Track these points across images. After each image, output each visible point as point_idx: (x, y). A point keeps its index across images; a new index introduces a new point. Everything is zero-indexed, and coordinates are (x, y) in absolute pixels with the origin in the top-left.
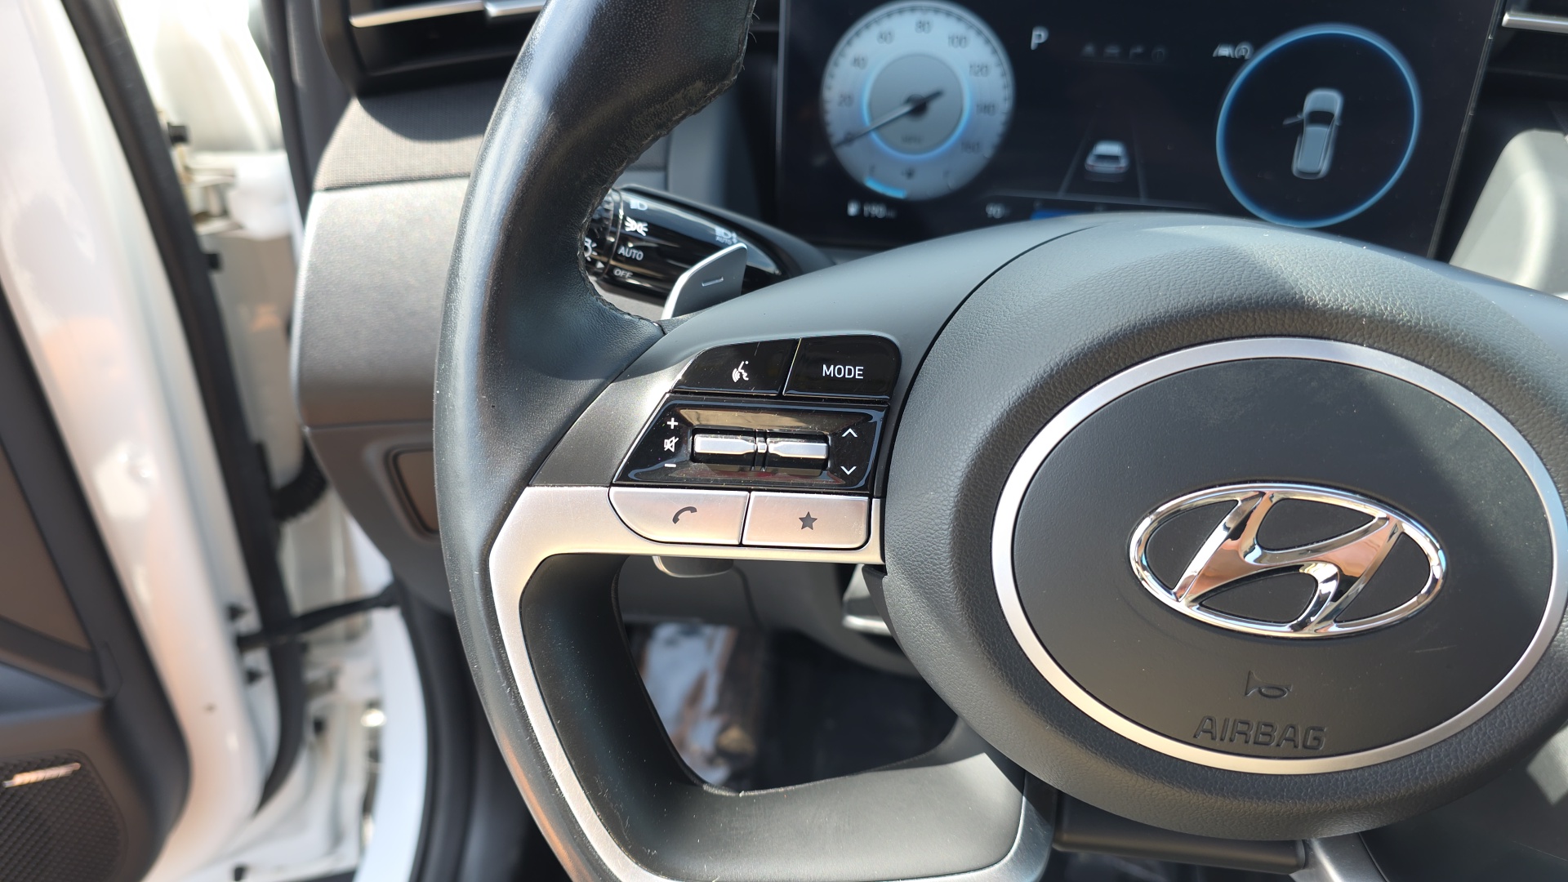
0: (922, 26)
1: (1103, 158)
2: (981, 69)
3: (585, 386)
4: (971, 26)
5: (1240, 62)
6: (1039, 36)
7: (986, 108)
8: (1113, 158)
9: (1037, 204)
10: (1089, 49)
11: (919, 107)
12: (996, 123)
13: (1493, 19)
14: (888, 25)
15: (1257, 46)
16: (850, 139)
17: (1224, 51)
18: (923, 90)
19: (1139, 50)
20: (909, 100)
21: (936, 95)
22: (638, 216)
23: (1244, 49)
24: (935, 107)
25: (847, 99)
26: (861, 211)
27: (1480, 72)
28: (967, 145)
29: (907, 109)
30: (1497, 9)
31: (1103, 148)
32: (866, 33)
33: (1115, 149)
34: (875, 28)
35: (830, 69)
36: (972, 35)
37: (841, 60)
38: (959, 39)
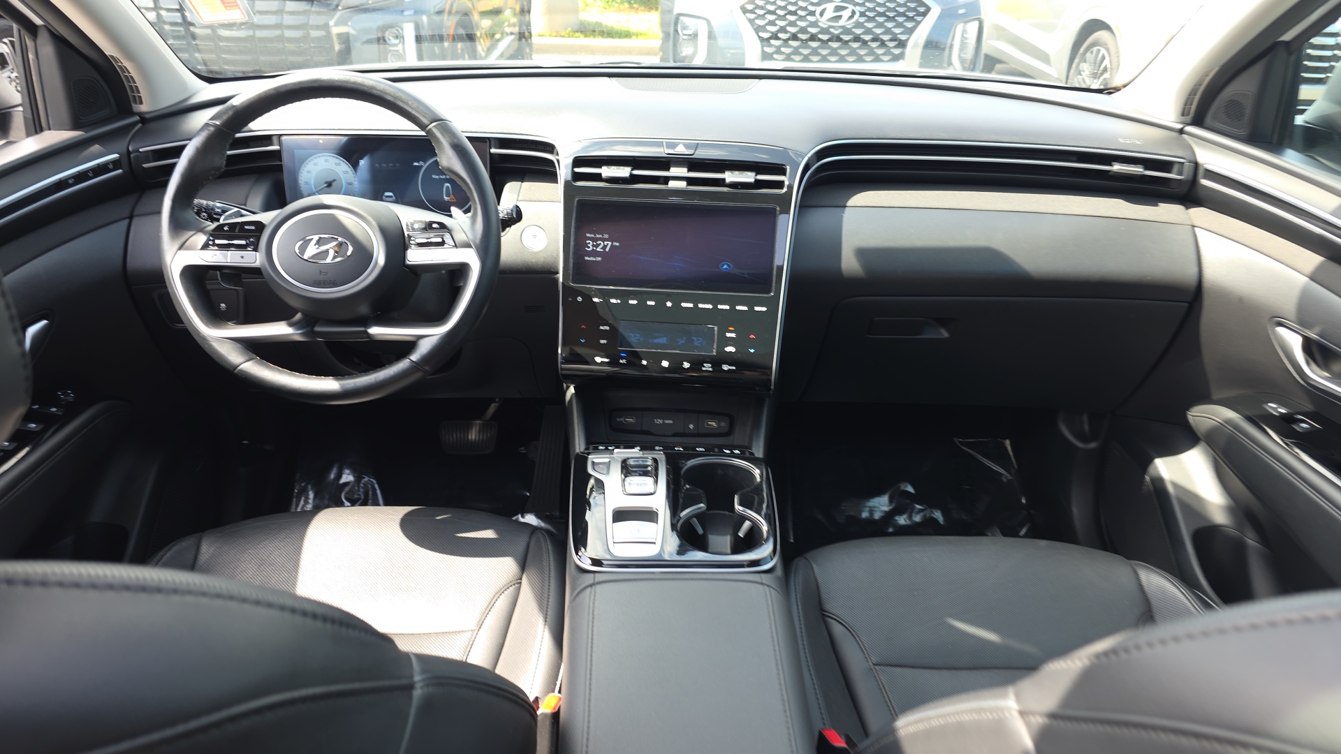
0: (326, 161)
2: (346, 172)
3: (192, 233)
4: (341, 160)
5: (421, 167)
6: (361, 162)
7: (350, 184)
8: (391, 197)
10: (377, 165)
11: (329, 184)
13: (488, 151)
14: (316, 161)
15: (425, 162)
17: (416, 164)
18: (330, 180)
19: (391, 165)
20: (326, 183)
21: (335, 180)
22: (218, 208)
23: (422, 163)
24: (334, 184)
25: (307, 183)
29: (326, 185)
30: (488, 148)
31: (387, 194)
32: (309, 163)
33: (391, 194)
34: (312, 162)
35: (300, 174)
36: (341, 162)
37: (303, 172)
38: (338, 164)
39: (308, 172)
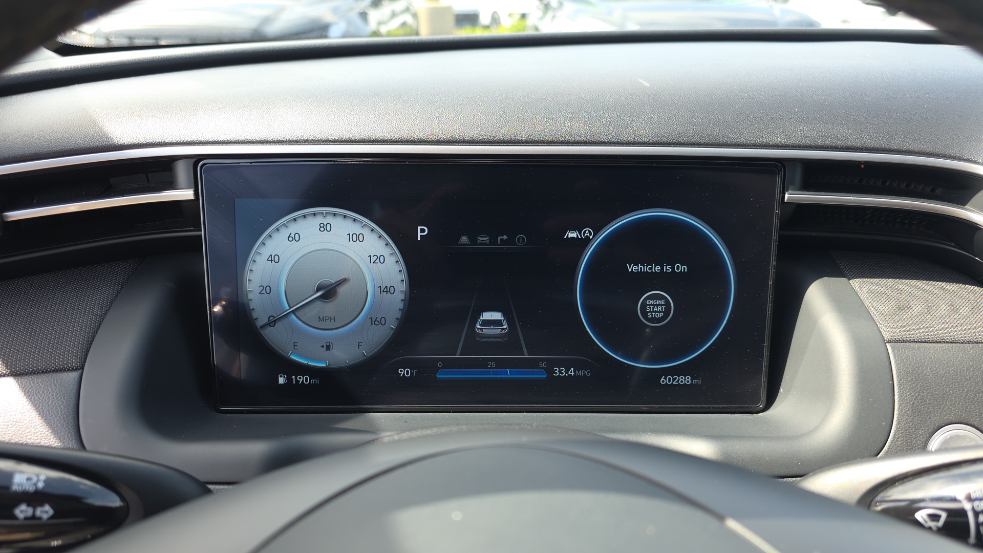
0: (323, 228)
1: (487, 323)
2: (380, 259)
5: (587, 241)
6: (422, 231)
7: (387, 290)
8: (497, 323)
9: (440, 364)
10: (464, 239)
11: (328, 292)
12: (397, 301)
13: (777, 198)
14: (293, 228)
15: (598, 229)
16: (272, 322)
17: (572, 235)
18: (331, 278)
19: (505, 237)
20: (320, 287)
21: (344, 281)
23: (587, 232)
24: (341, 290)
25: (266, 290)
26: (289, 380)
27: (774, 238)
28: (374, 321)
29: (319, 294)
30: (778, 189)
31: (487, 316)
32: (276, 236)
33: (497, 316)
34: (285, 233)
35: (249, 265)
36: (366, 232)
37: (258, 258)
38: (358, 238)
39: (271, 259)
